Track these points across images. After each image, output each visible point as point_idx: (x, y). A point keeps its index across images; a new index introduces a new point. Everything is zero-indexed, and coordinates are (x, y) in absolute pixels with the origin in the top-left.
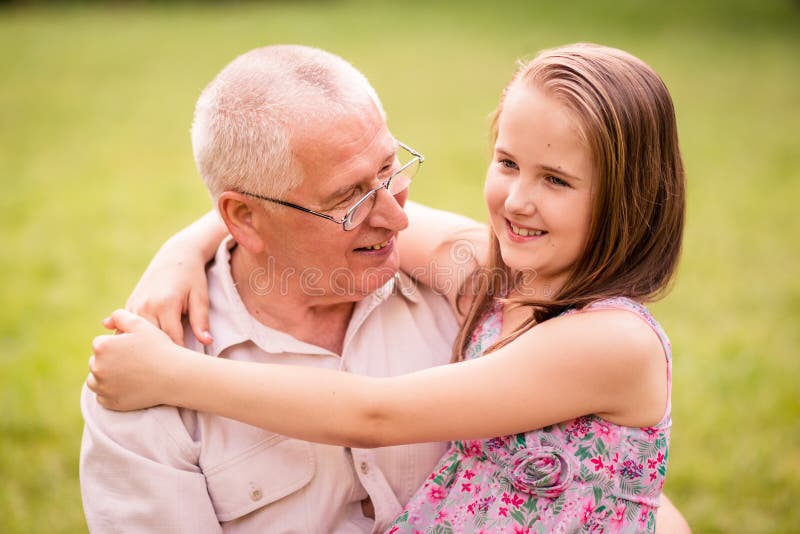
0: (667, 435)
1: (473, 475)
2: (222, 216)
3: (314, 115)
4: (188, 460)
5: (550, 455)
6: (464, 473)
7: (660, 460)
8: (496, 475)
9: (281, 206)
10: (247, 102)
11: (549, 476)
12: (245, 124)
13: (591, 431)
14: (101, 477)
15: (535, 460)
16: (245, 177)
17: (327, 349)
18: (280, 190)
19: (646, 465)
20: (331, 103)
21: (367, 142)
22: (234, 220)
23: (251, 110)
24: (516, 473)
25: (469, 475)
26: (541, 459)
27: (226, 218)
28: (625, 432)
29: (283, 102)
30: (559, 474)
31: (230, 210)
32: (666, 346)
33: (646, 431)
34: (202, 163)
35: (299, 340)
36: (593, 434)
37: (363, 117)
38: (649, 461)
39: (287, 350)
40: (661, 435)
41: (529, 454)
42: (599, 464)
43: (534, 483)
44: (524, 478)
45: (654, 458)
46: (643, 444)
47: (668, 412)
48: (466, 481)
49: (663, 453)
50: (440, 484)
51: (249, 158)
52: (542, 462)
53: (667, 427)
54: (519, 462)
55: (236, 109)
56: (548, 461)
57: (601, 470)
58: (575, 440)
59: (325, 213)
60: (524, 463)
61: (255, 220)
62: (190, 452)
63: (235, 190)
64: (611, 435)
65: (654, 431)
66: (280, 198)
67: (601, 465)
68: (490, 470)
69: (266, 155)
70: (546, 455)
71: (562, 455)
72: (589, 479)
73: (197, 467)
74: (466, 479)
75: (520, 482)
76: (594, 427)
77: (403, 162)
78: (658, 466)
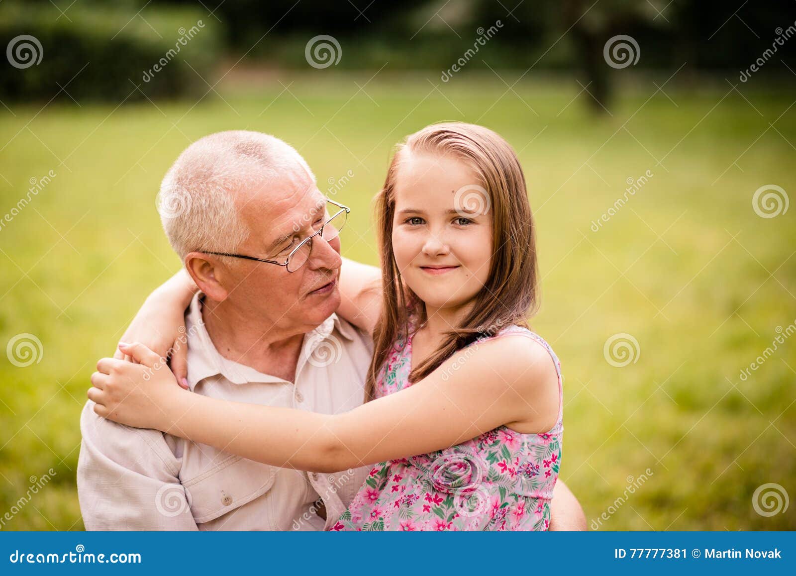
0: (560, 439)
1: (401, 478)
2: (190, 273)
3: (252, 180)
4: (170, 473)
5: (462, 461)
6: (393, 477)
7: (554, 460)
8: (420, 478)
9: (235, 259)
10: (198, 177)
11: (461, 479)
12: (197, 195)
13: (498, 438)
14: (99, 488)
15: (450, 465)
16: (203, 238)
17: (283, 378)
18: (232, 244)
19: (542, 465)
20: (265, 168)
21: (299, 198)
22: (201, 277)
23: (202, 183)
24: (435, 477)
25: (397, 479)
26: (455, 464)
27: (193, 275)
28: (525, 438)
29: (227, 173)
30: (471, 476)
31: (196, 268)
32: (556, 364)
33: (542, 436)
34: (170, 233)
35: (260, 372)
36: (499, 441)
37: (293, 178)
38: (545, 462)
39: (251, 381)
40: (554, 439)
41: (446, 460)
42: (504, 466)
43: (450, 484)
44: (442, 480)
45: (549, 459)
46: (540, 448)
47: (560, 419)
48: (395, 484)
49: (556, 454)
50: (374, 487)
51: (203, 222)
52: (456, 466)
53: (559, 432)
54: (437, 468)
55: (190, 184)
56: (461, 466)
57: (505, 472)
58: (486, 447)
59: (272, 260)
60: (442, 467)
61: (218, 274)
62: (173, 466)
63: (197, 250)
64: (513, 442)
65: (548, 436)
66: (233, 252)
67: (505, 468)
68: (415, 473)
69: (217, 218)
70: (460, 460)
71: (472, 460)
72: (496, 479)
73: (177, 479)
74: (395, 482)
75: (439, 484)
76: (500, 435)
77: (331, 214)
78: (552, 465)
